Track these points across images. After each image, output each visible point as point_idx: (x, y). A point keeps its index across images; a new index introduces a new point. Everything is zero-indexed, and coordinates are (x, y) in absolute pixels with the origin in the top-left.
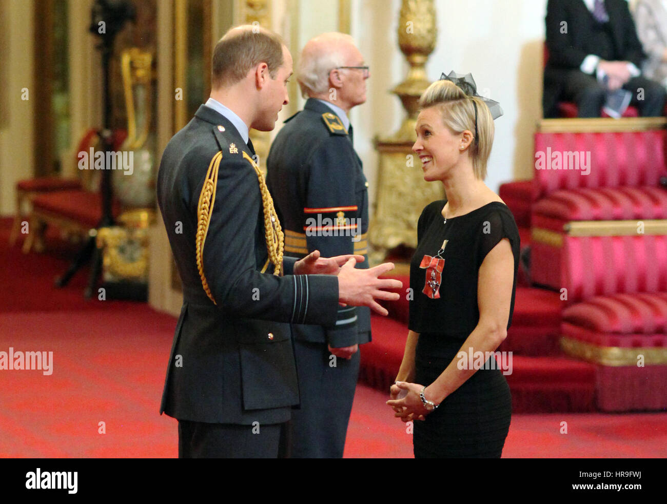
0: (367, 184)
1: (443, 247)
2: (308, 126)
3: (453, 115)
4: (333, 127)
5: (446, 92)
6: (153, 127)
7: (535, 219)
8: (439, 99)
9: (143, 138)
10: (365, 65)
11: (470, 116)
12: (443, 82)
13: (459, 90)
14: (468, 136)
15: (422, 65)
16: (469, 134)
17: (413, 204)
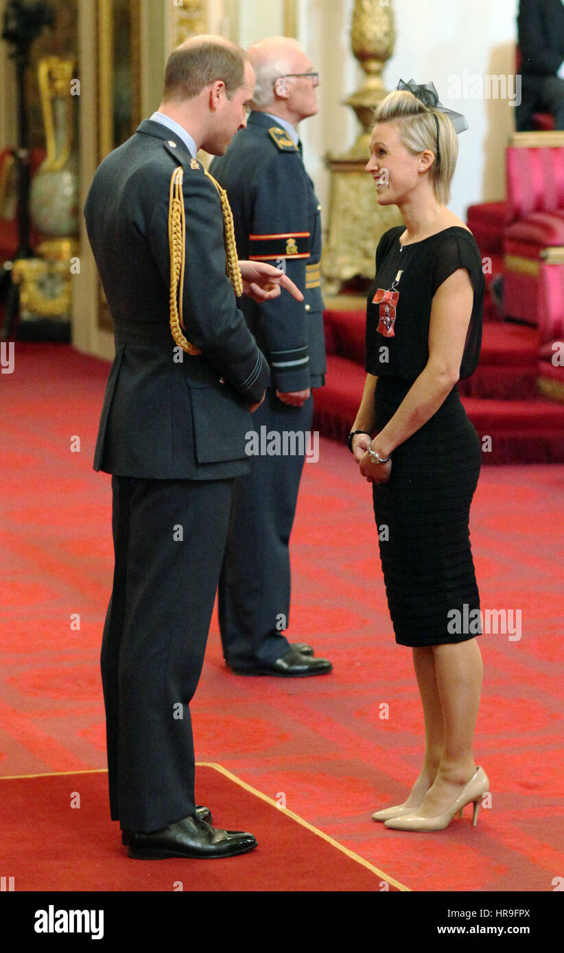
0: (319, 208)
1: (398, 279)
2: (250, 142)
3: (412, 132)
4: (282, 143)
5: (405, 104)
6: (75, 146)
7: (508, 245)
8: (396, 113)
9: (63, 158)
10: (314, 71)
11: (431, 133)
12: (401, 93)
13: (419, 102)
14: (429, 157)
15: (378, 73)
16: (430, 155)
17: (370, 229)
